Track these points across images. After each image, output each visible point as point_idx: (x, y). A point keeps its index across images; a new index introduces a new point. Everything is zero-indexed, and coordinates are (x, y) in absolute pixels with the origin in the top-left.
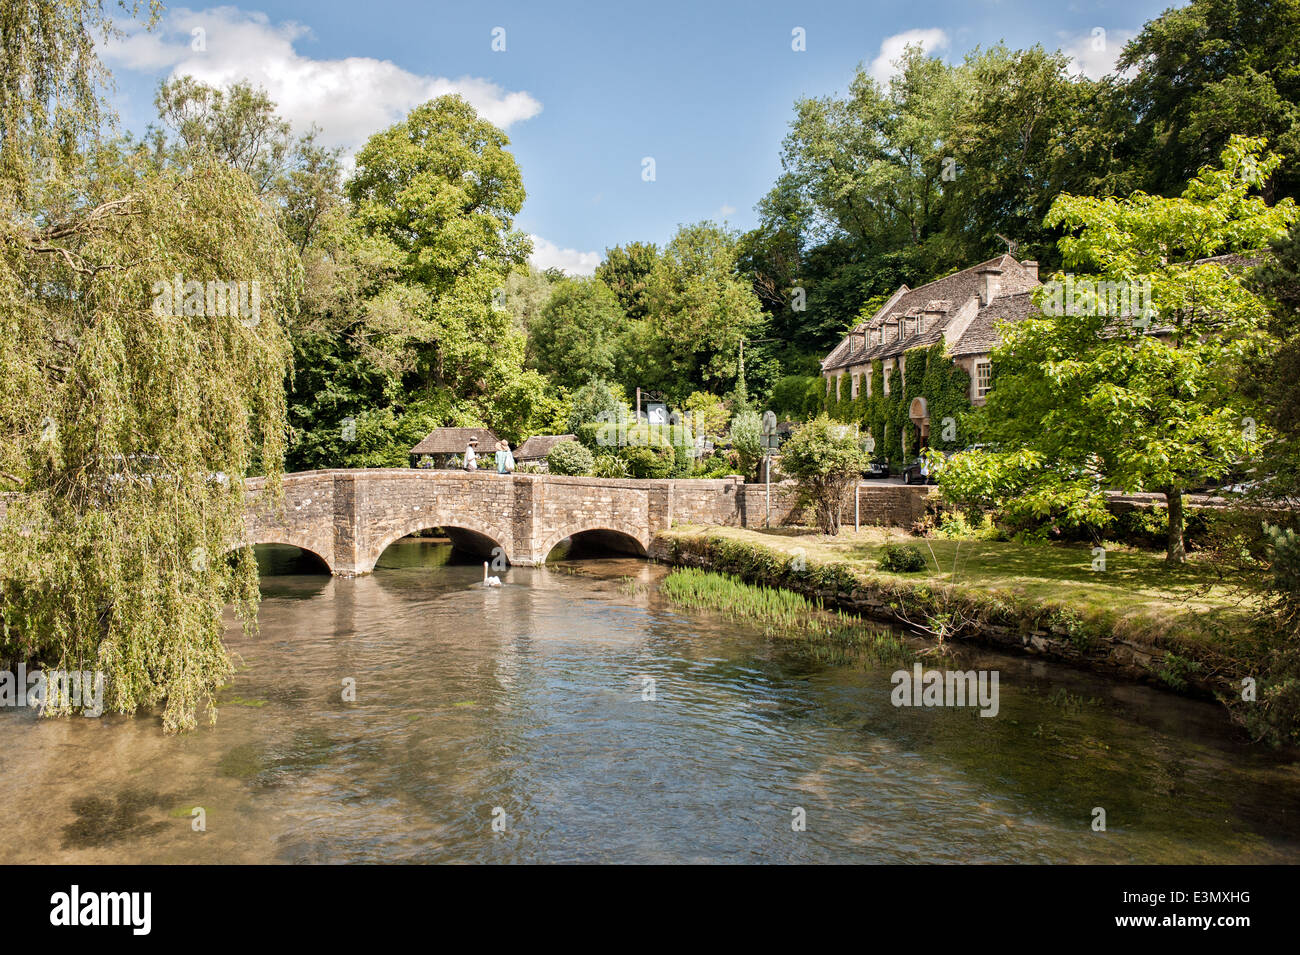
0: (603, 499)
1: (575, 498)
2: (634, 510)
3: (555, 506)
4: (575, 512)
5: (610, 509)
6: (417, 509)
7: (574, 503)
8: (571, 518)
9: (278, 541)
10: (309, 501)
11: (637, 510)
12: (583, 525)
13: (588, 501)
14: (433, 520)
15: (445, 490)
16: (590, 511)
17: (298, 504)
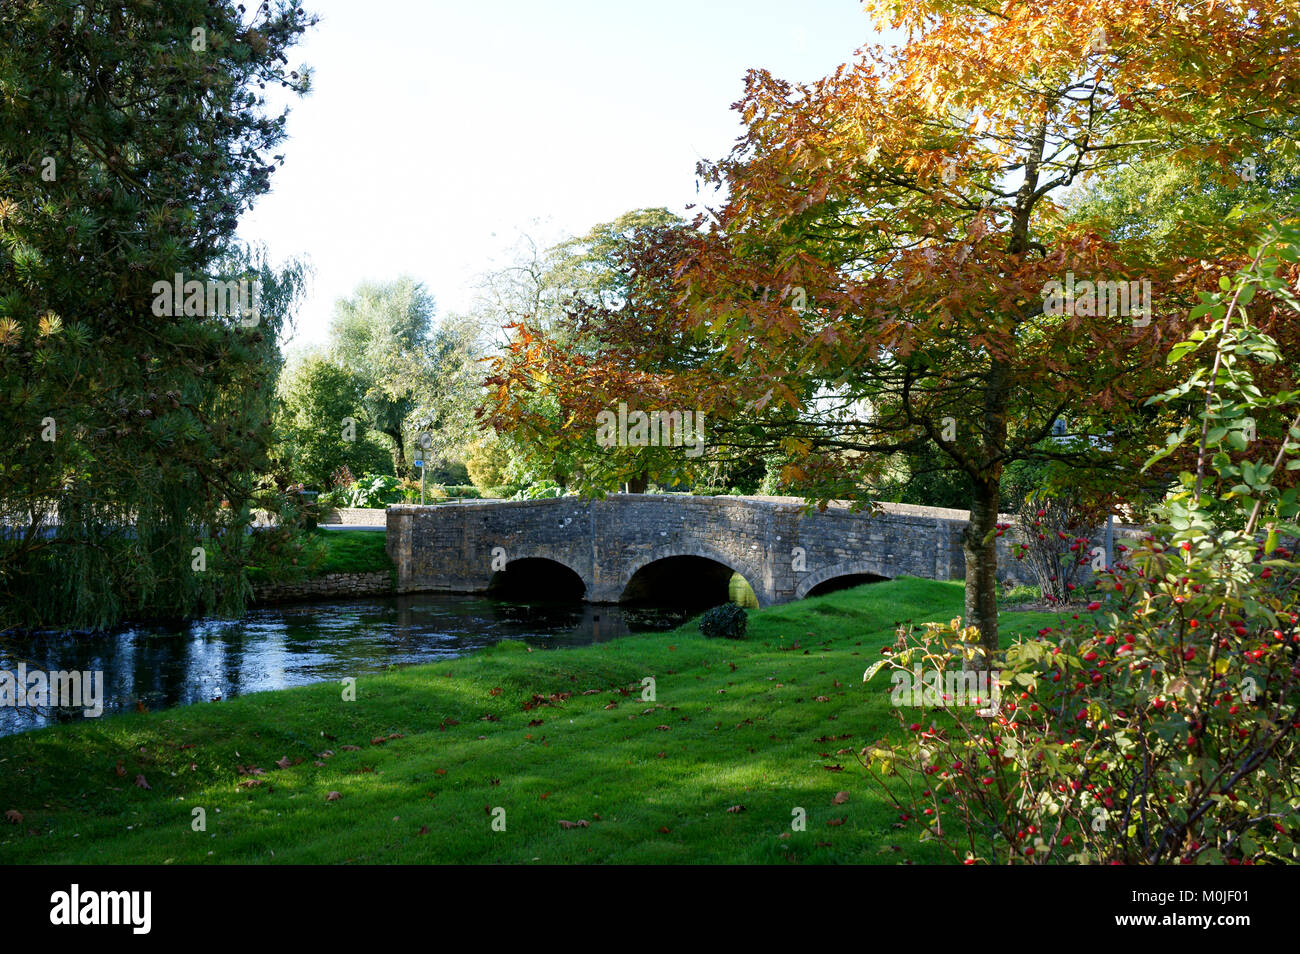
0: (873, 537)
1: (837, 533)
2: (915, 553)
3: (812, 542)
4: (837, 551)
5: (881, 549)
6: (664, 534)
7: (836, 539)
8: (832, 559)
9: (545, 556)
10: (570, 519)
11: (920, 554)
12: (846, 568)
13: (853, 538)
14: (679, 547)
15: (693, 516)
16: (855, 551)
17: (562, 522)
